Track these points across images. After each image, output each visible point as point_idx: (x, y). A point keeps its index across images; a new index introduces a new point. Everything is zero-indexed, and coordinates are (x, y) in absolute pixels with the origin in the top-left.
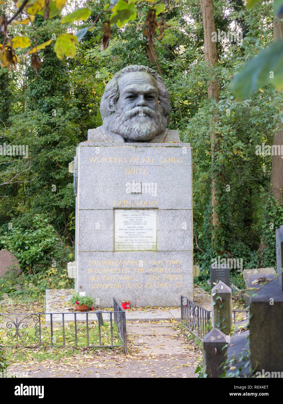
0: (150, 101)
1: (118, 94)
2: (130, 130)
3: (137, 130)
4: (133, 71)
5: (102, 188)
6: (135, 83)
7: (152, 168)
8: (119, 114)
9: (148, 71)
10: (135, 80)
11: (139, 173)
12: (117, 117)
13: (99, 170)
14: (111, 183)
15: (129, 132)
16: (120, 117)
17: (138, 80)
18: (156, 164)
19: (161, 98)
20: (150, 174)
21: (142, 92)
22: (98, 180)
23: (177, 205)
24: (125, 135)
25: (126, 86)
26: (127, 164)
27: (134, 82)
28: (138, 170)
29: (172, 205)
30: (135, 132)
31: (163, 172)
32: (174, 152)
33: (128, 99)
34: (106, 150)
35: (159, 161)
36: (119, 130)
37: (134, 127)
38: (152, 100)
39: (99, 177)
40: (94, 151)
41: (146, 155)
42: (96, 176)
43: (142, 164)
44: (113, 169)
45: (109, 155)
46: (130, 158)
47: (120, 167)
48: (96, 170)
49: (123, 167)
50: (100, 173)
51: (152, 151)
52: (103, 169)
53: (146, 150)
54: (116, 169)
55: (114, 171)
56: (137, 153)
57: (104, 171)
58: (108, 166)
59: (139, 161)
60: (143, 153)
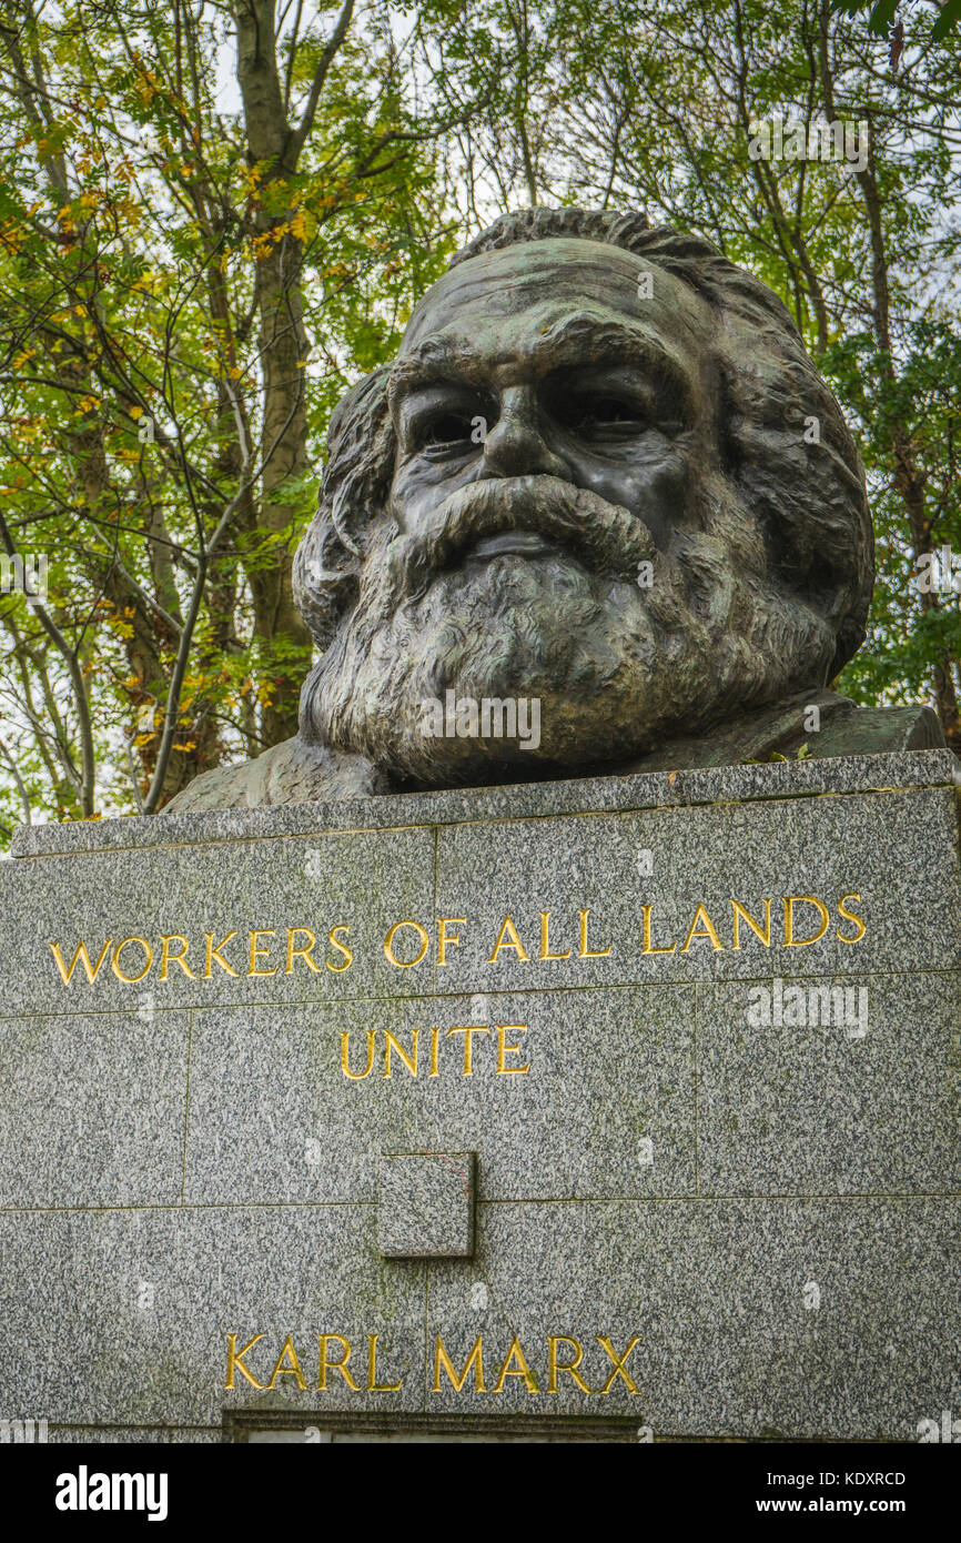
0: (610, 450)
1: (380, 441)
4: (500, 246)
5: (137, 1218)
7: (575, 1012)
9: (624, 236)
11: (461, 1063)
13: (125, 1056)
14: (211, 1170)
18: (618, 973)
19: (747, 431)
20: (557, 1072)
21: (515, 359)
22: (107, 1147)
23: (828, 1392)
26: (353, 989)
28: (446, 1042)
29: (776, 1393)
31: (686, 1042)
32: (785, 847)
34: (188, 868)
35: (640, 944)
38: (633, 435)
39: (120, 1114)
40: (91, 886)
41: (526, 889)
42: (101, 1106)
43: (484, 982)
44: (238, 1038)
45: (211, 918)
46: (385, 926)
47: (299, 1016)
48: (101, 1058)
49: (323, 1013)
50: (129, 1085)
51: (578, 848)
52: (158, 1047)
53: (525, 849)
54: (257, 1039)
55: (243, 1055)
56: (442, 875)
57: (165, 1062)
58: (199, 1014)
59: (461, 950)
60: (491, 877)
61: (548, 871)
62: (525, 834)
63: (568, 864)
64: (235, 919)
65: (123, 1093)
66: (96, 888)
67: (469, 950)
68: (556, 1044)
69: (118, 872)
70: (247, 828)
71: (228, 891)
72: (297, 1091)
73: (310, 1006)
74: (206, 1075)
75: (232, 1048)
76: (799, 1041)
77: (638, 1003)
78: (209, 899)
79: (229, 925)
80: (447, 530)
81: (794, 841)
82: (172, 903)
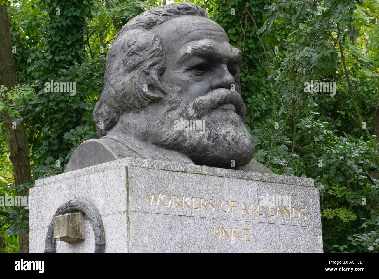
2: (214, 139)
3: (233, 139)
6: (209, 36)
7: (258, 228)
8: (174, 105)
10: (208, 31)
11: (238, 237)
12: (169, 111)
15: (210, 143)
16: (179, 110)
17: (214, 32)
18: (265, 220)
20: (256, 241)
21: (227, 57)
24: (199, 150)
25: (188, 42)
26: (215, 216)
27: (207, 34)
28: (235, 232)
30: (229, 143)
33: (193, 71)
36: (181, 138)
37: (223, 132)
39: (167, 241)
40: (154, 179)
41: (247, 197)
42: (162, 239)
43: (241, 218)
44: (192, 225)
45: (184, 192)
46: (220, 201)
47: (204, 221)
48: (161, 226)
49: (209, 221)
50: (168, 234)
51: (256, 189)
52: (174, 225)
53: (247, 187)
54: (196, 226)
55: (193, 229)
56: (231, 190)
57: (176, 229)
58: (183, 217)
59: (236, 210)
60: (241, 192)
61: (251, 193)
62: (246, 184)
63: (255, 192)
64: (189, 194)
65: (167, 236)
66: (156, 179)
67: (237, 210)
68: (255, 235)
69: (160, 176)
70: (185, 169)
71: (186, 186)
72: (206, 240)
73: (207, 219)
74: (186, 234)
75: (191, 227)
76: (297, 240)
77: (269, 227)
78: (182, 187)
79: (188, 195)
80: (220, 100)
81: (294, 195)
82: (174, 187)
